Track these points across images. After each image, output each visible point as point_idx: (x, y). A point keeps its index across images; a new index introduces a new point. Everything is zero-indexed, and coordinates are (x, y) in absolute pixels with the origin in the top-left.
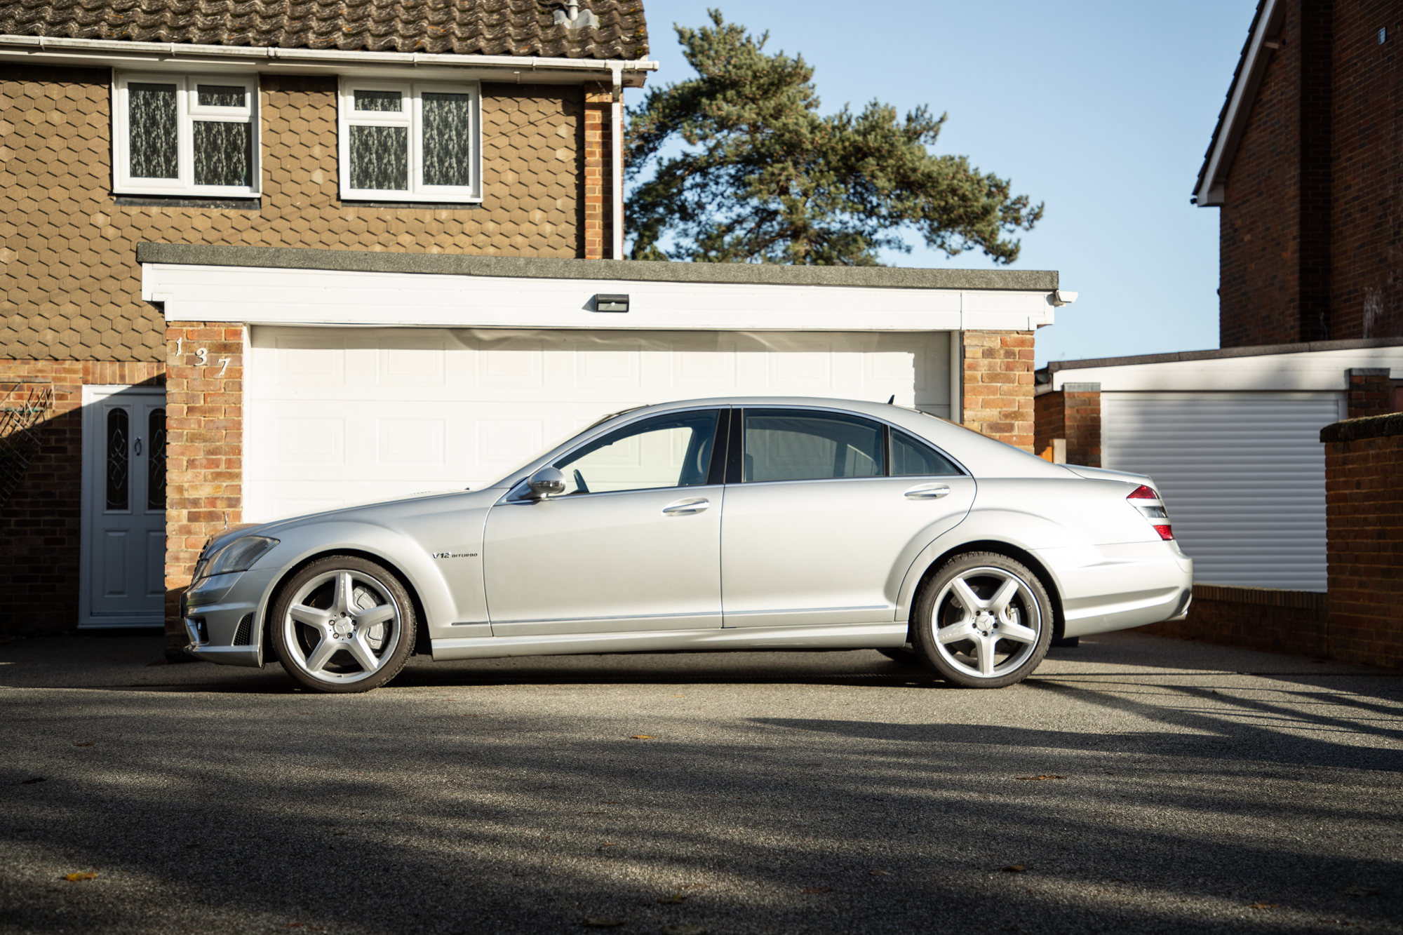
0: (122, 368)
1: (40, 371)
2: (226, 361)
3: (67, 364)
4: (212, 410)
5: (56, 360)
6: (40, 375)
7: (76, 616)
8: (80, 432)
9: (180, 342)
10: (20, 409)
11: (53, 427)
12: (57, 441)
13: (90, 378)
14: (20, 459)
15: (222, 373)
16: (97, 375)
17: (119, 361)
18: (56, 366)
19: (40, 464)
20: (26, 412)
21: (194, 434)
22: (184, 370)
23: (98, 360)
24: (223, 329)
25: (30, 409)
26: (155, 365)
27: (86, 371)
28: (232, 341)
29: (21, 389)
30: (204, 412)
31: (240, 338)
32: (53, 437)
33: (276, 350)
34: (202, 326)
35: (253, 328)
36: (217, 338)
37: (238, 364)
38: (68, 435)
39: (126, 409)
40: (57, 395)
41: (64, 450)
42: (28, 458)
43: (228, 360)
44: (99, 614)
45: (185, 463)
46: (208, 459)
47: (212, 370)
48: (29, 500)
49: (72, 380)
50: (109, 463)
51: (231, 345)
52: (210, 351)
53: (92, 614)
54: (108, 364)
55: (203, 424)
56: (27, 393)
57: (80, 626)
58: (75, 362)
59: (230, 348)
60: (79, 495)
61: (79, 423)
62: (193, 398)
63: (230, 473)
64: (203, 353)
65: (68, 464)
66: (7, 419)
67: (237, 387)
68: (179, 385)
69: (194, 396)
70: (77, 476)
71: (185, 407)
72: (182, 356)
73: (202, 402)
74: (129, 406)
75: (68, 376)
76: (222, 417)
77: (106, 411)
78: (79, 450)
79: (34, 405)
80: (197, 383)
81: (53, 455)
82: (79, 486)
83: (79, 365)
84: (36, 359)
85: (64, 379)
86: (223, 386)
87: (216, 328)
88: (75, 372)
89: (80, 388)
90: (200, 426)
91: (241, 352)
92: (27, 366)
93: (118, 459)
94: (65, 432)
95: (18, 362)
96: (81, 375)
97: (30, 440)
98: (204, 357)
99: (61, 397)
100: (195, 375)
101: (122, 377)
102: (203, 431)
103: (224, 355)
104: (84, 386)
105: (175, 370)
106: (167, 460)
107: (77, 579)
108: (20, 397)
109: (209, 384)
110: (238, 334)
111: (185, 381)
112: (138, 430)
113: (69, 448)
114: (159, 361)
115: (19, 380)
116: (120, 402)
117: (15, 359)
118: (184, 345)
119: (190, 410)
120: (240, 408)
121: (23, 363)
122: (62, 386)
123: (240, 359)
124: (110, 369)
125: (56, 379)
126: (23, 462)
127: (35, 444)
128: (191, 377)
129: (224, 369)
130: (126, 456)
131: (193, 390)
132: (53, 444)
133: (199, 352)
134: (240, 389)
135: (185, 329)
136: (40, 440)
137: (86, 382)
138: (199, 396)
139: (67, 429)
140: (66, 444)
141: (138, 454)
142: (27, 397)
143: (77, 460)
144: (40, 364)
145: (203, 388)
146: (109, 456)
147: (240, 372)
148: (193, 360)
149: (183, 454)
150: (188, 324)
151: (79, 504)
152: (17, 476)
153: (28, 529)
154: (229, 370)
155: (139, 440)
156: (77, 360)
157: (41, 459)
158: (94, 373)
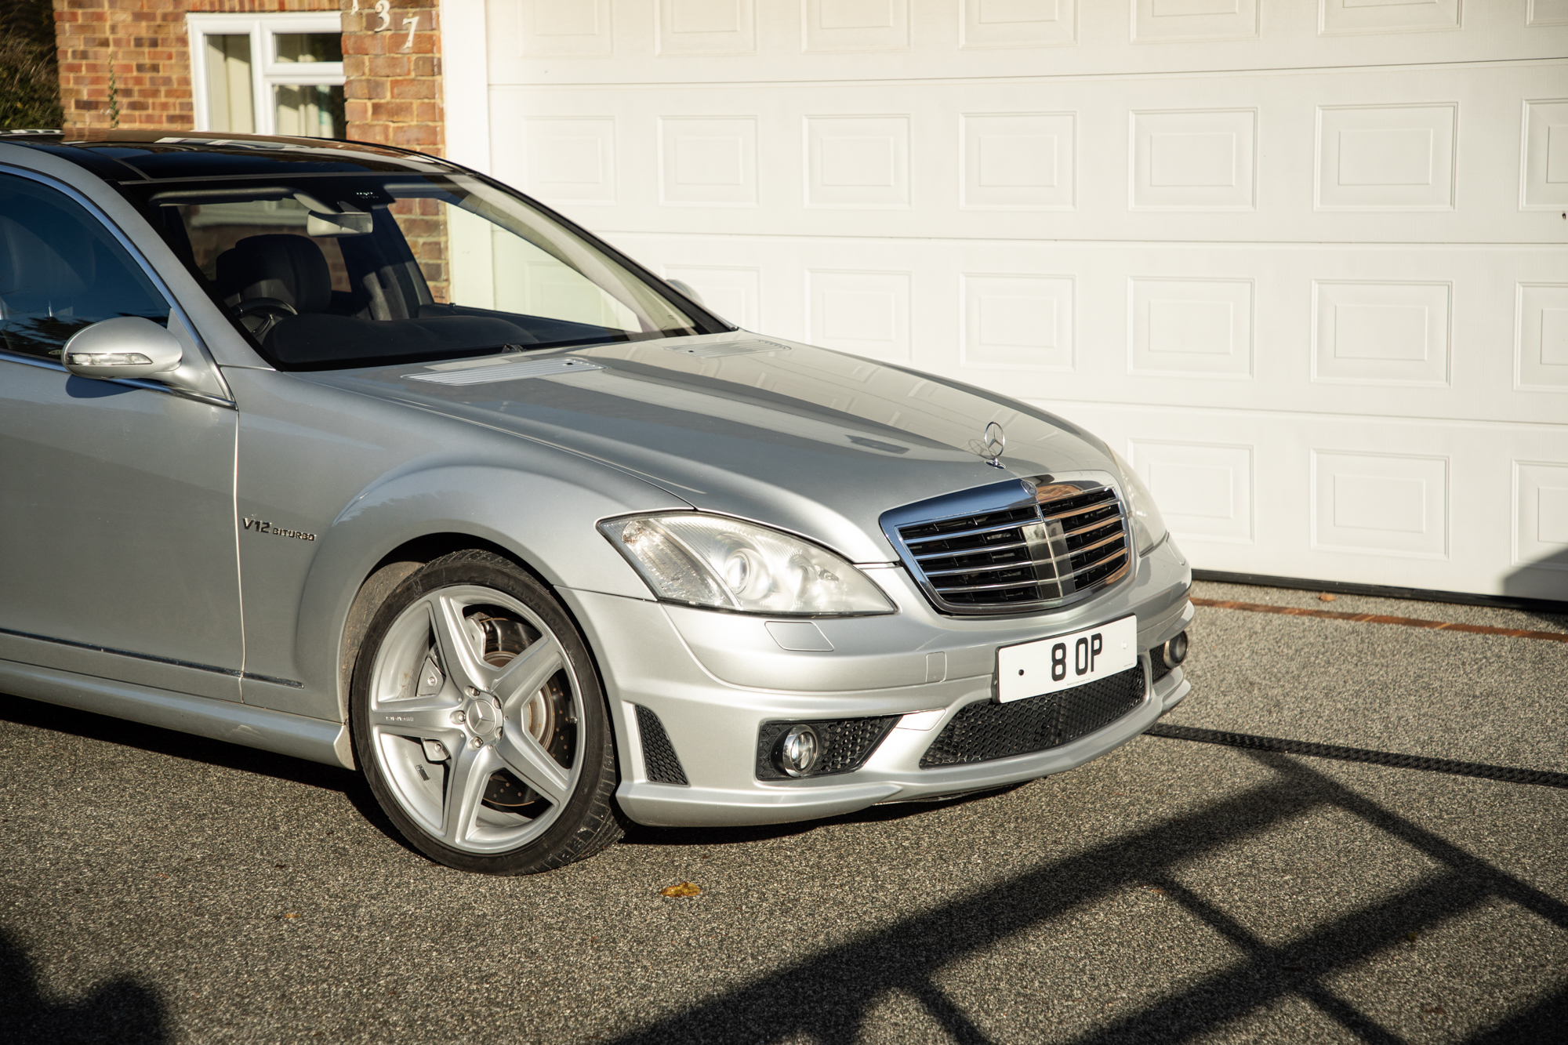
15: (409, 43)
22: (360, 38)
43: (415, 20)
47: (399, 39)
63: (427, 222)
67: (428, 69)
71: (369, 104)
73: (388, 95)
80: (380, 61)
100: (375, 47)
119: (377, 108)
129: (411, 38)
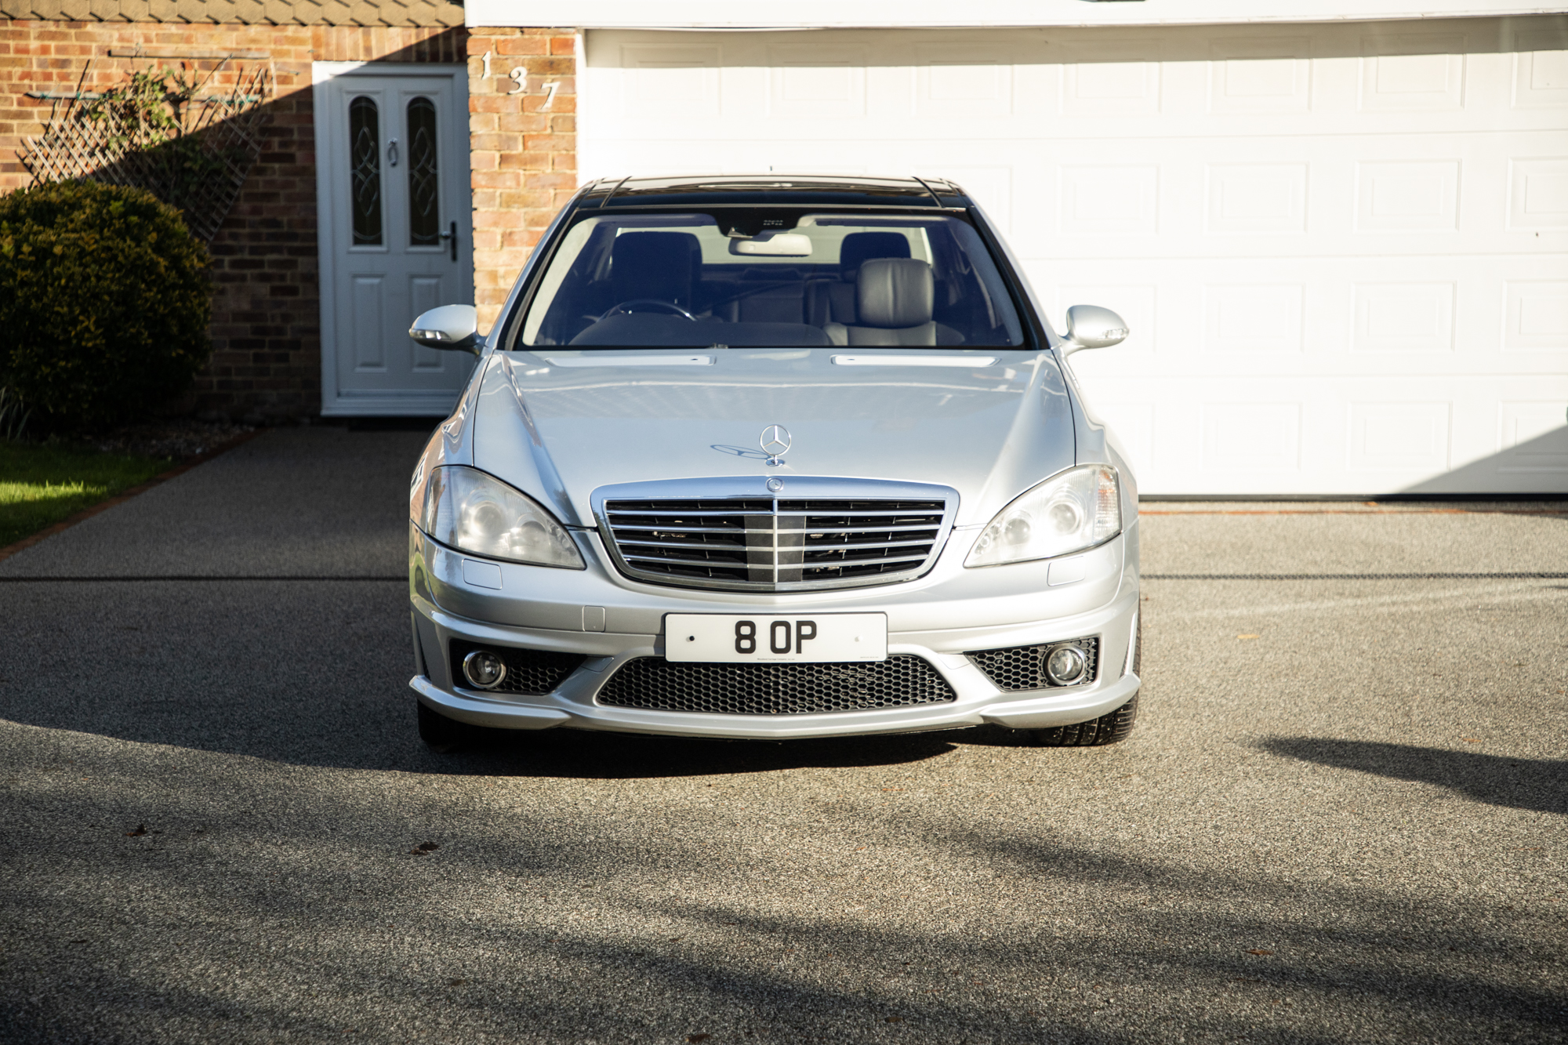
0: (367, 35)
1: (253, 41)
2: (553, 86)
3: (291, 31)
4: (535, 160)
5: (274, 24)
6: (253, 46)
7: (317, 398)
8: (311, 132)
9: (487, 58)
10: (228, 98)
11: (276, 124)
12: (283, 144)
13: (323, 51)
14: (232, 172)
16: (333, 47)
17: (361, 25)
18: (275, 33)
19: (260, 178)
20: (237, 102)
21: (510, 196)
23: (332, 25)
24: (548, 38)
25: (243, 97)
26: (413, 31)
27: (317, 41)
28: (560, 55)
29: (229, 67)
30: (524, 162)
31: (573, 53)
32: (276, 140)
33: (621, 70)
34: (518, 34)
35: (587, 32)
36: (540, 51)
37: (570, 90)
38: (296, 137)
39: (375, 98)
40: (278, 77)
41: (291, 158)
42: (243, 170)
44: (349, 395)
45: (499, 238)
46: (531, 232)
48: (247, 230)
49: (299, 55)
50: (354, 177)
51: (560, 62)
52: (530, 72)
53: (339, 395)
54: (347, 31)
55: (522, 180)
56: (236, 73)
57: (324, 412)
58: (300, 28)
59: (556, 66)
60: (314, 224)
61: (311, 119)
62: (510, 141)
64: (521, 75)
65: (297, 179)
66: (209, 112)
68: (488, 123)
69: (509, 138)
70: (311, 197)
72: (490, 79)
74: (377, 93)
75: (292, 48)
76: (549, 170)
77: (348, 100)
78: (312, 158)
79: (248, 92)
81: (277, 166)
82: (314, 211)
83: (307, 33)
84: (246, 23)
85: (287, 53)
86: (549, 124)
87: (538, 37)
88: (301, 42)
89: (308, 66)
90: (518, 184)
91: (574, 72)
92: (235, 34)
93: (366, 171)
94: (290, 131)
95: (221, 27)
96: (310, 47)
97: (245, 143)
98: (523, 81)
99: (284, 80)
101: (368, 50)
102: (523, 191)
103: (550, 77)
104: (316, 65)
105: (482, 101)
106: (475, 234)
107: (317, 345)
108: (227, 79)
109: (528, 121)
110: (568, 45)
111: (496, 117)
112: (393, 129)
113: (300, 155)
114: (418, 26)
115: (225, 54)
116: (364, 87)
117: (217, 23)
118: (494, 62)
120: (573, 157)
121: (229, 29)
122: (285, 64)
123: (572, 83)
124: (350, 39)
125: (277, 53)
126: (236, 176)
127: (252, 149)
128: (504, 111)
130: (377, 166)
131: (506, 130)
132: (276, 149)
133: (514, 74)
134: (574, 129)
135: (494, 38)
136: (259, 143)
137: (317, 58)
138: (516, 139)
139: (295, 126)
140: (293, 149)
141: (394, 165)
142: (236, 79)
143: (309, 173)
144: (253, 31)
145: (521, 127)
146: (354, 167)
147: (573, 103)
148: (506, 85)
149: (496, 224)
150: (499, 31)
151: (314, 237)
152: (229, 196)
153: (248, 272)
154: (559, 100)
155: (394, 144)
156: (303, 25)
157: (260, 171)
158: (328, 45)
